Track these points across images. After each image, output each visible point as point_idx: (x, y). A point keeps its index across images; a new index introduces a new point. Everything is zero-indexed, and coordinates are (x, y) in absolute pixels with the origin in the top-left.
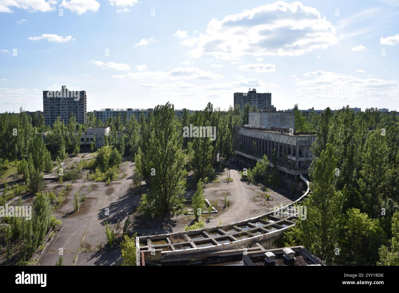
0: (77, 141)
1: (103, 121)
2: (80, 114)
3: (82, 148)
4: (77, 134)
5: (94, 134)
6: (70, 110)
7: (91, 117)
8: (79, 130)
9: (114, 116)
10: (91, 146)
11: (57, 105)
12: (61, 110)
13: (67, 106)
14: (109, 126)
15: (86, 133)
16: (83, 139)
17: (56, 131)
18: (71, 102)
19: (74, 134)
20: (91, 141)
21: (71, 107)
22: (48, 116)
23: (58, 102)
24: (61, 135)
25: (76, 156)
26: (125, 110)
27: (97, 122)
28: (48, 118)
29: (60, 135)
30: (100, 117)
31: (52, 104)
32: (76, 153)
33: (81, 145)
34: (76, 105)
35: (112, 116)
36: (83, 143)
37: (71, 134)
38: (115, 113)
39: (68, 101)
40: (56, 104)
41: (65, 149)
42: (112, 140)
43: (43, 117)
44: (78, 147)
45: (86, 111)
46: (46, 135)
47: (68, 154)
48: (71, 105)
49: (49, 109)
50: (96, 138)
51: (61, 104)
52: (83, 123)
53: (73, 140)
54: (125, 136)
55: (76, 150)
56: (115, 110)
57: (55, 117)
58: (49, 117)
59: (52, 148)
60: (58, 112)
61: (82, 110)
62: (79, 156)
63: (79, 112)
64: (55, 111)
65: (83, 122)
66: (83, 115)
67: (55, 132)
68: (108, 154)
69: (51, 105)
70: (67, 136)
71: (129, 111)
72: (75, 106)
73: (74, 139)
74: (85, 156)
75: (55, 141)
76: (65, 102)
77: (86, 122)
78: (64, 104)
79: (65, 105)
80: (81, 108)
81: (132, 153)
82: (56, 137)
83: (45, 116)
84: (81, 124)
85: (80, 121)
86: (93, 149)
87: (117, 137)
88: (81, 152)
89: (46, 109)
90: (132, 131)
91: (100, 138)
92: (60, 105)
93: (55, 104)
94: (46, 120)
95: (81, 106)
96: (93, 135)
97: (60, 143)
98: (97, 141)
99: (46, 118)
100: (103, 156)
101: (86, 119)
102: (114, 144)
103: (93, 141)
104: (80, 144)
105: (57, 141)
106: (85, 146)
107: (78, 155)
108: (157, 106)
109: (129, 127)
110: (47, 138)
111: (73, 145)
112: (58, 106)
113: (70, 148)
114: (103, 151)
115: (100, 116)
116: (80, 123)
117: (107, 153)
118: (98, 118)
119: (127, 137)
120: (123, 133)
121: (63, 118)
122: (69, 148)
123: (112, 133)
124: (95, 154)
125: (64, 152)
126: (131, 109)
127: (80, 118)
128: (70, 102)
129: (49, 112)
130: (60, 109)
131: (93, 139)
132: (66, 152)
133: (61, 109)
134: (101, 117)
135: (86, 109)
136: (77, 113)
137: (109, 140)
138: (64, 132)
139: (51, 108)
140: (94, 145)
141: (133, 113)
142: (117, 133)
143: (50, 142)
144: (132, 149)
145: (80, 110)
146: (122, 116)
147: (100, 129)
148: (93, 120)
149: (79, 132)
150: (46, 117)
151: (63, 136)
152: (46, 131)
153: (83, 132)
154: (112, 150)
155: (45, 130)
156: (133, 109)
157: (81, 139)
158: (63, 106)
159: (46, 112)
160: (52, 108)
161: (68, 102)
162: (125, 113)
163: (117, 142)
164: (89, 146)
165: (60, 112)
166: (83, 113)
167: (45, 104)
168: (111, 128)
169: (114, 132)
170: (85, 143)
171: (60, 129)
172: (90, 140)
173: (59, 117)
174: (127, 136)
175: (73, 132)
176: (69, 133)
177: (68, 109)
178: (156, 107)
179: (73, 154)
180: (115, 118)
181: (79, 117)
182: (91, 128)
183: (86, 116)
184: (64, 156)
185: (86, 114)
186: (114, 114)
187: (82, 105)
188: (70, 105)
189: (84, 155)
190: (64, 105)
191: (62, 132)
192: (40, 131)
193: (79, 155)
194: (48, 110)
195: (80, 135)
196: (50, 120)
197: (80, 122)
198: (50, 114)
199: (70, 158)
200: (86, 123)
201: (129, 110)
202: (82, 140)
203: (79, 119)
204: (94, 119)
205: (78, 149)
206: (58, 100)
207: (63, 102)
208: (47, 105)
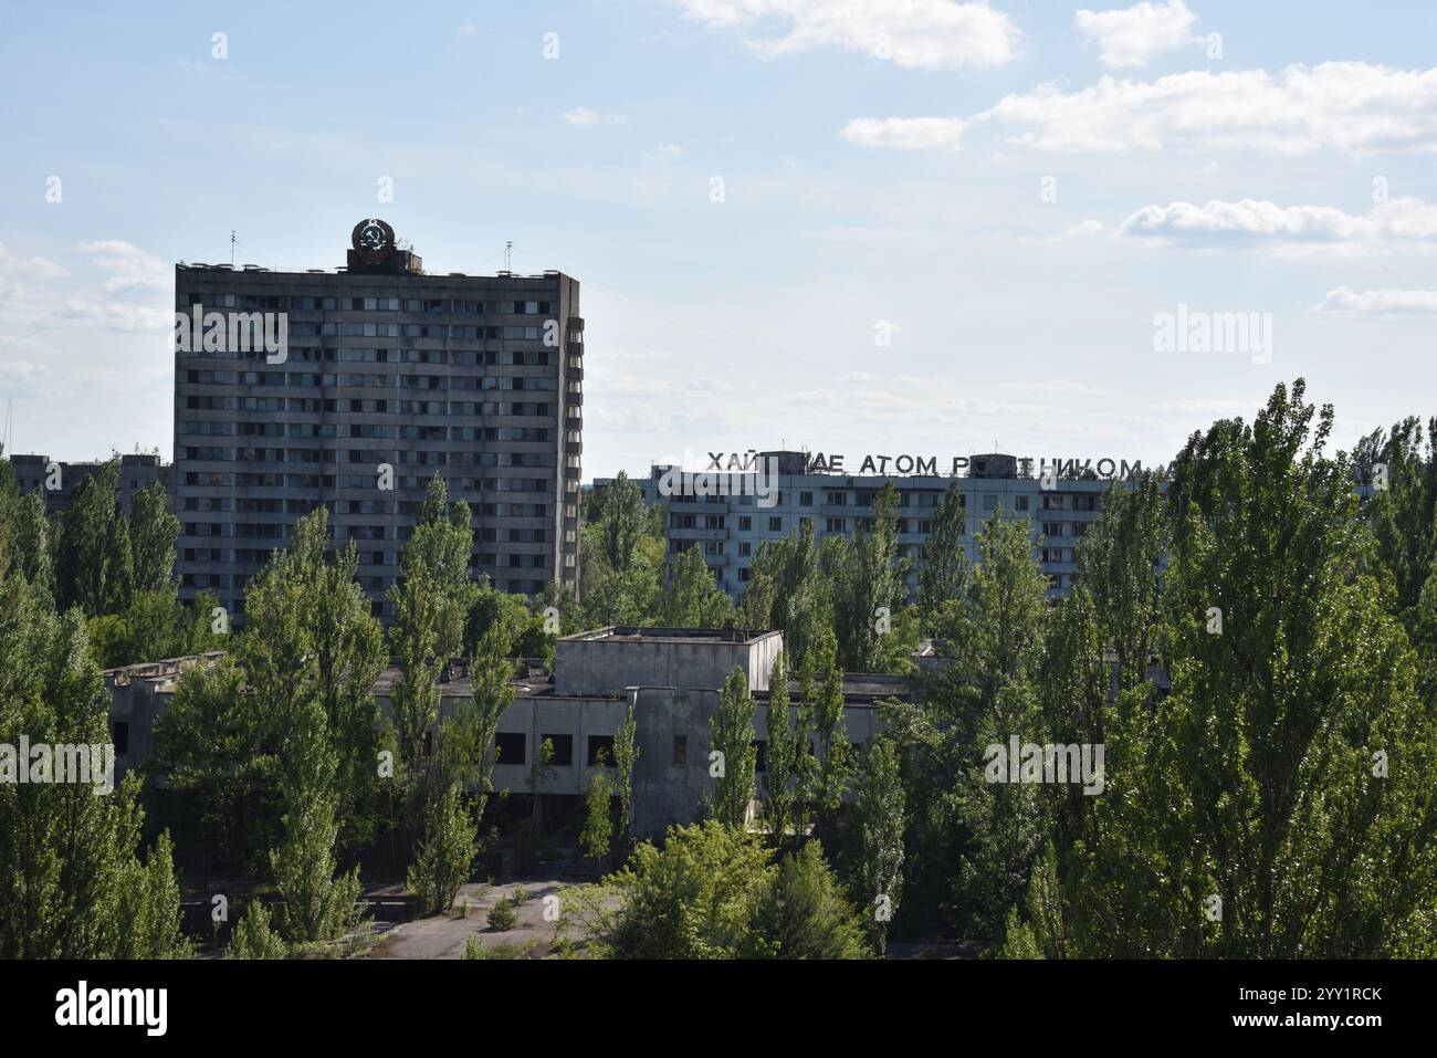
0: (455, 761)
1: (731, 575)
2: (521, 498)
3: (502, 833)
4: (467, 689)
5: (624, 698)
6: (423, 458)
7: (614, 528)
8: (487, 650)
9: (835, 525)
10: (586, 811)
11: (302, 403)
12: (341, 457)
13: (393, 416)
14: (779, 622)
15: (552, 681)
16: (521, 738)
17: (268, 653)
18: (434, 382)
19: (430, 689)
20: (592, 761)
21: (434, 430)
22: (216, 504)
23: (318, 380)
24: (311, 696)
25: (437, 912)
26: (944, 469)
27: (673, 575)
28: (216, 529)
29: (299, 691)
30: (700, 532)
31: (259, 391)
32: (438, 880)
33: (493, 796)
34: (478, 408)
35: (818, 524)
36: (513, 781)
37: (405, 692)
38: (851, 498)
39: (405, 369)
40: (298, 393)
41: (331, 831)
42: (793, 768)
43: (165, 517)
44: (465, 817)
45: (573, 473)
46: (169, 686)
47: (357, 887)
48: (433, 408)
49: (232, 442)
50: (641, 739)
51: (341, 394)
52: (538, 586)
53: (418, 746)
54: (921, 723)
55: (442, 853)
56: (852, 467)
57: (282, 517)
58: (228, 517)
59: (218, 817)
60: (310, 468)
61: (537, 461)
62: (462, 914)
63: (503, 473)
64: (287, 466)
65: (536, 574)
66: (541, 510)
67: (259, 661)
68: (736, 907)
69: (251, 403)
70: (370, 710)
71: (984, 484)
72: (477, 423)
73: (429, 741)
74: (520, 914)
75: (243, 754)
76: (383, 378)
77: (567, 573)
78: (370, 394)
79: (381, 406)
80: (526, 436)
81: (984, 912)
82: (263, 709)
83: (192, 504)
84: (524, 597)
85: (515, 561)
86: (601, 847)
87: (841, 738)
88: (489, 870)
89: (195, 442)
90: (990, 686)
91: (681, 741)
92: (330, 405)
93: (287, 391)
94: (194, 542)
95: (531, 422)
96: (616, 706)
97: (294, 770)
98: (645, 767)
99: (191, 529)
100: (677, 916)
101: (568, 548)
102: (813, 805)
103: (611, 762)
104: (481, 789)
105: (267, 749)
106: (537, 810)
107: (458, 902)
108: (1204, 434)
109: (961, 641)
110: (169, 721)
111: (420, 799)
112: (314, 419)
113: (392, 824)
114: (681, 865)
115: (701, 522)
116: (513, 587)
117: (722, 894)
118: (679, 546)
119: (937, 738)
120: (904, 698)
121: (354, 531)
122: (381, 827)
123: (794, 698)
124: (611, 900)
125: (325, 865)
126: (1011, 460)
127: (515, 535)
128: (424, 384)
129: (230, 468)
130: (329, 445)
131: (607, 742)
132: (344, 860)
133: (342, 443)
134: (711, 534)
135: (574, 449)
136: (491, 484)
137: (760, 767)
138: (343, 667)
139: (249, 429)
140: (615, 801)
141: (1023, 504)
142: (849, 699)
143: (197, 764)
144: (979, 865)
145: (517, 459)
146: (914, 527)
147: (687, 653)
148: (635, 556)
149: (483, 667)
150: (192, 517)
151: (330, 703)
152: (176, 652)
153: (522, 675)
154: (776, 859)
155: (166, 644)
156: (1026, 462)
157: (501, 738)
158: (357, 418)
159: (193, 466)
160: (262, 429)
161: (412, 380)
162: (942, 500)
163: (840, 789)
164: (571, 810)
165: (331, 470)
166: (542, 486)
167: (192, 389)
168: (796, 644)
169: (814, 688)
170: (531, 782)
171: (306, 637)
172: (580, 750)
173: (312, 524)
174: (942, 727)
175: (422, 673)
176: (386, 679)
177: (403, 446)
178: (1192, 444)
179: (412, 890)
180: (842, 543)
181: (501, 523)
182: (602, 633)
183: (569, 523)
184: (317, 904)
185: (569, 498)
186: (836, 511)
187: (543, 409)
188: (424, 408)
189: (515, 903)
190: (368, 406)
191: (326, 664)
192: (117, 653)
193: (465, 897)
194: (214, 455)
195: (491, 701)
196: (230, 544)
197: (516, 573)
198: (231, 493)
199: (370, 924)
200: (570, 584)
201: (991, 469)
202: (512, 747)
203: (502, 548)
204: (649, 550)
205: (460, 833)
206: (318, 354)
207: (358, 380)
208: (210, 403)
